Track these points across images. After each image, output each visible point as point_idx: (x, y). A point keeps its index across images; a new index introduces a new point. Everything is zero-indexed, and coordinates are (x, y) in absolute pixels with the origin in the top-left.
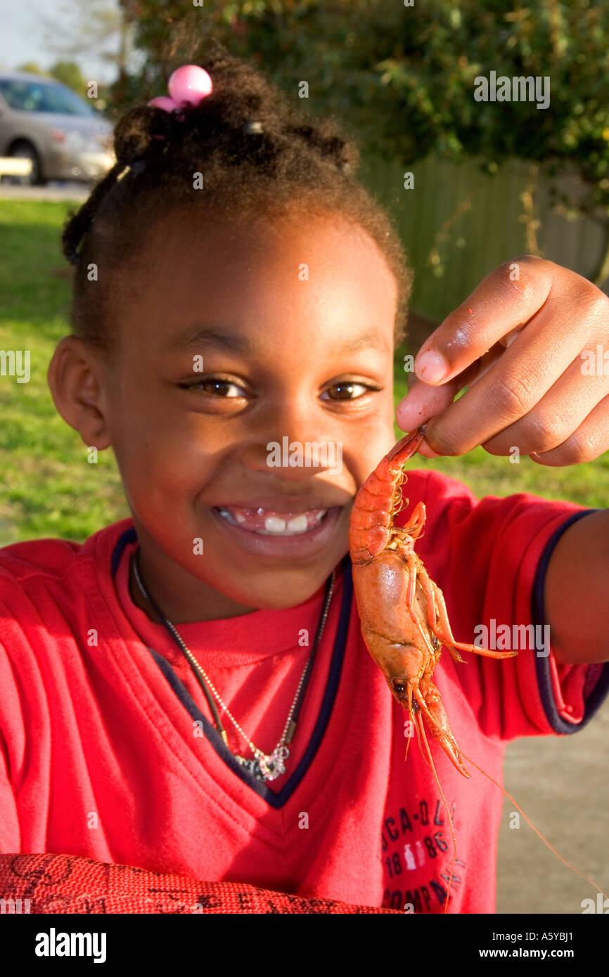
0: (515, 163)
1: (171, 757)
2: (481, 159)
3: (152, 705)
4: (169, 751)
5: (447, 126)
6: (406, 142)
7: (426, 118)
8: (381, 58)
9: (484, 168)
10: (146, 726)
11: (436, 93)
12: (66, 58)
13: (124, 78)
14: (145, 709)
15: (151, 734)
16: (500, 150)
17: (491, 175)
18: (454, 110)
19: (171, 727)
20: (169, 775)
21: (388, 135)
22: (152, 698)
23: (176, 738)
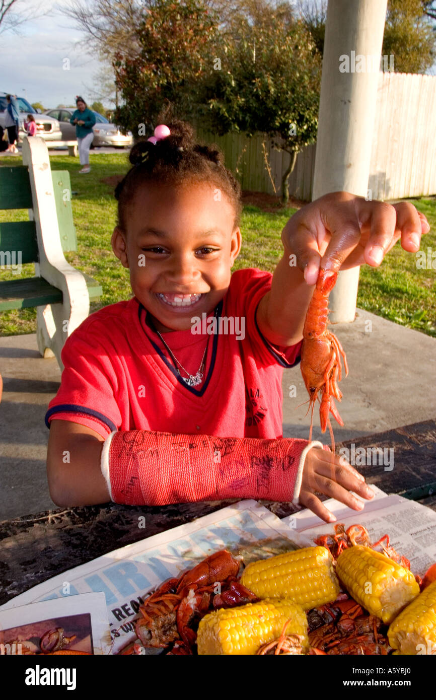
0: (259, 133)
1: (161, 381)
2: (247, 132)
3: (154, 363)
4: (161, 380)
5: (234, 121)
6: (220, 128)
7: (227, 119)
8: (209, 99)
9: (248, 135)
10: (152, 371)
11: (229, 110)
12: (97, 102)
13: (118, 108)
14: (151, 365)
15: (154, 374)
16: (253, 129)
17: (250, 137)
18: (236, 115)
19: (161, 371)
20: (161, 388)
21: (213, 126)
22: (154, 361)
23: (163, 375)
